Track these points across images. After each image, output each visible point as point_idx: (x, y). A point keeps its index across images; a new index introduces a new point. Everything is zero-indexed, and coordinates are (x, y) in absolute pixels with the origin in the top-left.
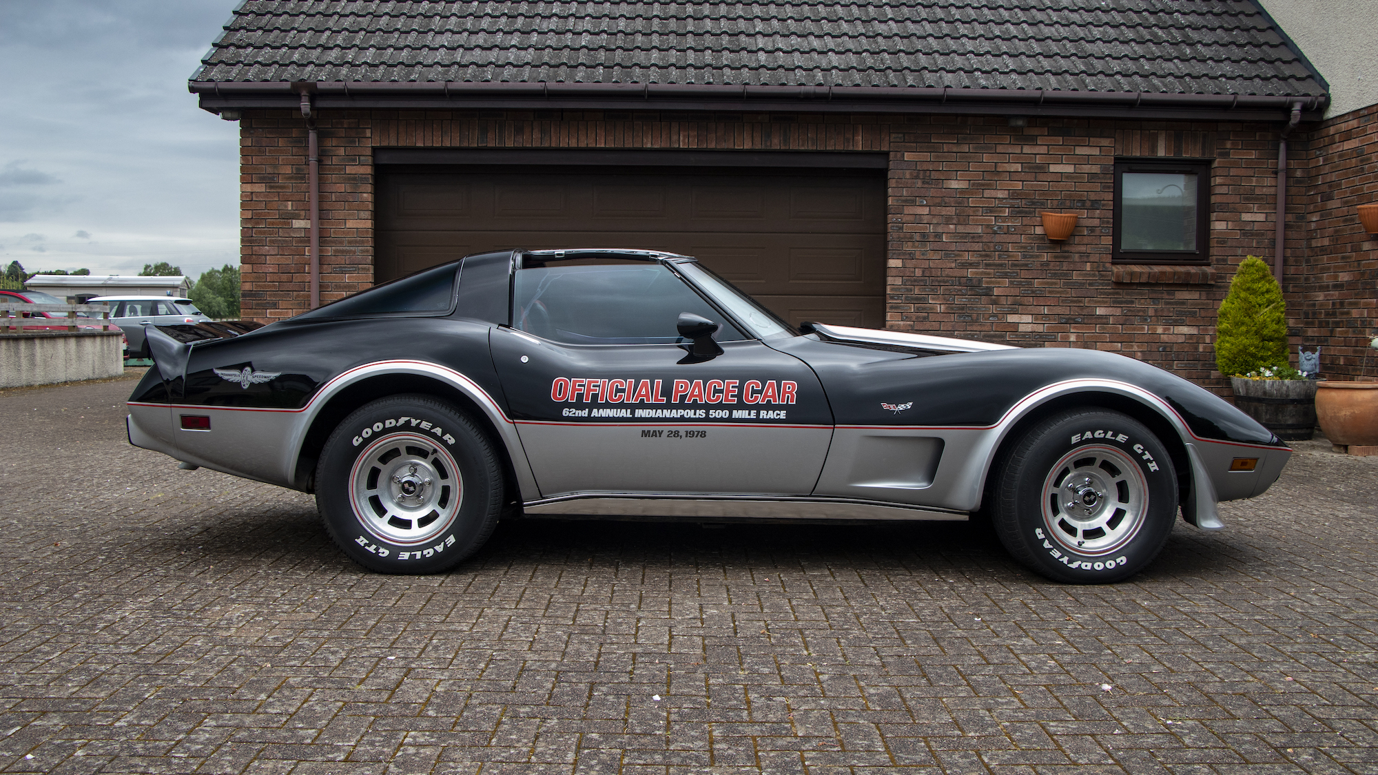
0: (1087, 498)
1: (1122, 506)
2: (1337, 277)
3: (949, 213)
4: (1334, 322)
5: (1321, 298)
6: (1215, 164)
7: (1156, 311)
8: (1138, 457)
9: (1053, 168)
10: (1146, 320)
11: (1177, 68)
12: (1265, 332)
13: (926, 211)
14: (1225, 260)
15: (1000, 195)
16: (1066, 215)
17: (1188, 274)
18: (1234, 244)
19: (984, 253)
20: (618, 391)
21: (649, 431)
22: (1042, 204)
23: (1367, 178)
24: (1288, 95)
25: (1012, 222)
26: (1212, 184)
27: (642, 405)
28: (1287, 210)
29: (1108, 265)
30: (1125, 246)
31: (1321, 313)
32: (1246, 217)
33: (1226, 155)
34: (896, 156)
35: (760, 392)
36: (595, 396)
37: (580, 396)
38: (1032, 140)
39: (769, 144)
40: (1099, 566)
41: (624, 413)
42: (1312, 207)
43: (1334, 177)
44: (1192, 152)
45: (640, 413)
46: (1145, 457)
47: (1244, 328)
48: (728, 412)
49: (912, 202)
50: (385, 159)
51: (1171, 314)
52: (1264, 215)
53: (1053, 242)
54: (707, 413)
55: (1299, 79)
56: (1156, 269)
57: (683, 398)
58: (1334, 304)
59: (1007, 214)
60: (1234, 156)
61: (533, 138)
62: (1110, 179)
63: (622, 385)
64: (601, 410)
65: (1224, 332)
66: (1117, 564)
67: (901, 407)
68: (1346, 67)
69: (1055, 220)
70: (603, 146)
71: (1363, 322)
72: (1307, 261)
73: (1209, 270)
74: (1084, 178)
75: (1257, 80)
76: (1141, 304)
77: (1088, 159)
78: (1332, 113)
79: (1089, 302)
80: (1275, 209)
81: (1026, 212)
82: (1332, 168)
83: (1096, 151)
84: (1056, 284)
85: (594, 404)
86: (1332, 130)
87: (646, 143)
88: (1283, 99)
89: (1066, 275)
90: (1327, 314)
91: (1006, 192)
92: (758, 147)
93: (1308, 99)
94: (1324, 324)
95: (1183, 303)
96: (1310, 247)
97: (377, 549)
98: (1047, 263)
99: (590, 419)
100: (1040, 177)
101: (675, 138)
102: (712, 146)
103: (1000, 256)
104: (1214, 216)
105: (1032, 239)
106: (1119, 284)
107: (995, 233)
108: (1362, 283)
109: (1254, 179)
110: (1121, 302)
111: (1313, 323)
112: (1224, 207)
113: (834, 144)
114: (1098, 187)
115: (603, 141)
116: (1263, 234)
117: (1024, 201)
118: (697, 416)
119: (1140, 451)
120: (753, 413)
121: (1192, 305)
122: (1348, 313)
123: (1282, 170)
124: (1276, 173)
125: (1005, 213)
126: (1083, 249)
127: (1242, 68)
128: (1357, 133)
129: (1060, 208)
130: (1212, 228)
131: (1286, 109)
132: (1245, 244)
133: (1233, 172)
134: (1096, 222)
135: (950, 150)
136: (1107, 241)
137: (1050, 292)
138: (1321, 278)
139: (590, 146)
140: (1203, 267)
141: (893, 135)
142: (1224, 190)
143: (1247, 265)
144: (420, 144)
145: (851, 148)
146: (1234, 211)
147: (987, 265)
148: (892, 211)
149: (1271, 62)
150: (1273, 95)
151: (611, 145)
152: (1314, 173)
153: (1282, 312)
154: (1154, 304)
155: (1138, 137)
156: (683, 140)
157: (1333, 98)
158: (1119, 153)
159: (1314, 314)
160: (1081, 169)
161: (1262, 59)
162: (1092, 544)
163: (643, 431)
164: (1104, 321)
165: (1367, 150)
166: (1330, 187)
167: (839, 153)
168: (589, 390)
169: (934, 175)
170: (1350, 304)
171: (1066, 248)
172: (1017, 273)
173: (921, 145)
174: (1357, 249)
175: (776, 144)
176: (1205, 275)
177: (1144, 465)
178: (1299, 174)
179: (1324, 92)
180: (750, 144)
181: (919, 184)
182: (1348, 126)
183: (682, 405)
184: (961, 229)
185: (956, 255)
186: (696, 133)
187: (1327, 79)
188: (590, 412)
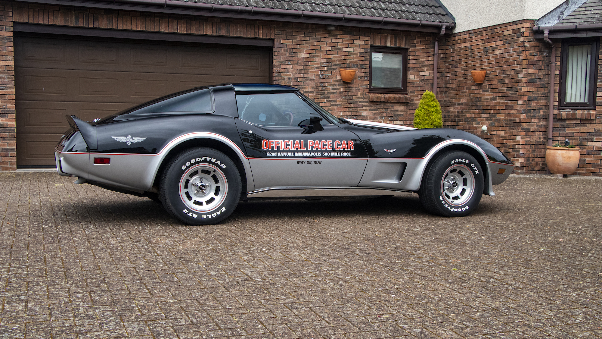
0: (454, 185)
1: (465, 187)
2: (459, 100)
3: (300, 68)
4: (458, 119)
5: (452, 109)
6: (410, 50)
7: (386, 114)
8: (472, 169)
9: (345, 49)
10: (383, 118)
11: (395, 7)
12: (435, 123)
13: (290, 67)
14: (414, 92)
15: (323, 61)
16: (351, 71)
17: (400, 98)
18: (417, 85)
19: (315, 87)
20: (287, 145)
21: (300, 162)
22: (340, 65)
23: (473, 59)
24: (440, 22)
25: (327, 73)
26: (408, 59)
27: (297, 151)
28: (438, 71)
29: (367, 93)
30: (373, 85)
31: (452, 116)
32: (422, 74)
33: (414, 46)
34: (277, 41)
35: (340, 145)
36: (279, 147)
37: (273, 147)
38: (336, 36)
39: (220, 33)
40: (460, 210)
41: (291, 154)
42: (447, 70)
43: (458, 58)
44: (401, 45)
45: (296, 154)
46: (474, 169)
47: (426, 122)
48: (329, 153)
49: (284, 63)
50: (20, 29)
51: (392, 116)
52: (429, 73)
53: (345, 83)
54: (322, 154)
55: (443, 15)
56: (387, 96)
57: (312, 148)
58: (458, 112)
59: (325, 70)
60: (417, 47)
61: (104, 24)
62: (368, 55)
63: (288, 143)
64: (281, 153)
65: (418, 124)
66: (466, 209)
67: (392, 151)
68: (463, 12)
69: (347, 73)
70: (140, 29)
71: (472, 119)
72: (445, 93)
73: (408, 96)
74: (357, 54)
75: (427, 14)
76: (381, 111)
77: (359, 46)
78: (456, 31)
79: (359, 110)
80: (433, 70)
81: (333, 69)
82: (457, 54)
83: (362, 42)
84: (346, 101)
85: (279, 151)
86: (457, 38)
87: (161, 29)
88: (439, 24)
89: (350, 98)
90: (455, 116)
91: (325, 59)
92: (215, 34)
93: (448, 24)
94: (453, 120)
95: (397, 111)
96: (446, 87)
97: (192, 215)
98: (342, 92)
99: (277, 157)
100: (339, 53)
101: (175, 27)
102: (193, 32)
103: (322, 89)
104: (409, 73)
105: (336, 81)
106: (372, 102)
107: (320, 78)
108: (471, 103)
109: (425, 57)
110: (372, 110)
111: (448, 120)
112: (414, 69)
113: (250, 34)
114: (363, 59)
115: (140, 27)
116: (428, 81)
117: (332, 64)
118: (318, 155)
119: (473, 166)
120: (339, 153)
121: (401, 111)
122: (465, 116)
123: (436, 54)
124: (434, 55)
125: (324, 69)
126: (357, 86)
127: (420, 9)
128: (468, 40)
129: (348, 67)
130: (408, 78)
131: (439, 28)
132: (421, 86)
133: (417, 54)
134: (362, 74)
135: (301, 39)
136: (367, 82)
137: (343, 105)
138: (452, 101)
139: (133, 29)
140: (405, 95)
141: (276, 31)
142: (413, 61)
143: (427, 95)
144: (41, 22)
145: (257, 37)
146: (417, 71)
147: (317, 93)
148: (276, 67)
149: (430, 7)
150: (435, 22)
151: (144, 29)
152: (448, 55)
153: (441, 115)
154: (386, 111)
155: (380, 37)
156: (180, 29)
157: (457, 24)
158: (372, 44)
159: (449, 116)
160: (356, 50)
161: (427, 5)
162: (457, 202)
163: (298, 162)
164: (366, 118)
165: (473, 47)
166: (456, 62)
167: (252, 39)
168: (276, 145)
169: (294, 51)
170: (466, 112)
171: (350, 86)
172: (329, 96)
173: (288, 36)
174: (469, 89)
175: (223, 33)
176: (406, 98)
177: (474, 171)
178: (442, 56)
179: (453, 21)
180: (211, 32)
181: (288, 54)
182: (464, 37)
183: (312, 151)
184: (305, 76)
185: (304, 88)
186: (185, 26)
187: (454, 16)
188: (277, 154)
